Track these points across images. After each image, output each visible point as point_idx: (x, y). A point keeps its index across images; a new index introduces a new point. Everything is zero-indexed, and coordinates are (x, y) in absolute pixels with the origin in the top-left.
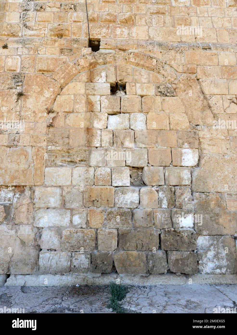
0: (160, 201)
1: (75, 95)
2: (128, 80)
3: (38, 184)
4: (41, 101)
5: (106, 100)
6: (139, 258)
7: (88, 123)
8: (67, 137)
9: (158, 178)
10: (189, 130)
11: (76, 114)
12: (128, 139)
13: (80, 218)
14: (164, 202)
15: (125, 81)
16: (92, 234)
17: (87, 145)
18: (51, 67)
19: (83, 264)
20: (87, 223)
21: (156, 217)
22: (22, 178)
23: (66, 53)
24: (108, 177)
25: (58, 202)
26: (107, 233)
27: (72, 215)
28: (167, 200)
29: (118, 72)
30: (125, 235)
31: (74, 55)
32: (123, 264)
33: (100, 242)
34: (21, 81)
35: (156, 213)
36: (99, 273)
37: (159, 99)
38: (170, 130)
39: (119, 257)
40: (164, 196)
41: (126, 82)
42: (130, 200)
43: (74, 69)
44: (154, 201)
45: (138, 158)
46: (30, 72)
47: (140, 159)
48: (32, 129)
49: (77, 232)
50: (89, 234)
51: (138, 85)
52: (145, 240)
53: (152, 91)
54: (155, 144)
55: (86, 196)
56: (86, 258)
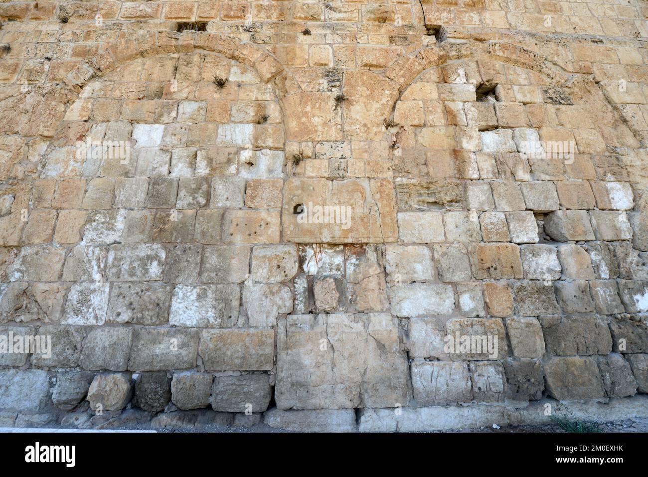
0: (596, 268)
1: (425, 101)
2: (499, 79)
3: (390, 240)
4: (374, 110)
5: (473, 109)
6: (587, 369)
7: (453, 142)
8: (424, 163)
9: (584, 229)
10: (607, 154)
11: (431, 129)
12: (521, 167)
13: (473, 298)
14: (602, 269)
15: (494, 82)
16: (499, 328)
17: (458, 176)
18: (382, 61)
19: (494, 383)
20: (487, 306)
21: (597, 294)
22: (362, 230)
23: (399, 43)
24: (503, 227)
25: (429, 271)
26: (524, 326)
27: (457, 294)
28: (606, 266)
29: (482, 70)
30: (554, 327)
31: (412, 46)
32: (562, 382)
33: (514, 342)
34: (338, 80)
35: (595, 288)
36: (526, 400)
37: (551, 108)
38: (580, 153)
39: (553, 368)
40: (600, 257)
41: (497, 84)
42: (546, 266)
43: (417, 64)
44: (585, 267)
45: (543, 196)
46: (350, 68)
47: (546, 198)
48: (366, 151)
49: (472, 325)
50: (493, 328)
51: (516, 88)
52: (589, 336)
53: (538, 98)
54: (563, 174)
55: (475, 260)
56: (498, 372)
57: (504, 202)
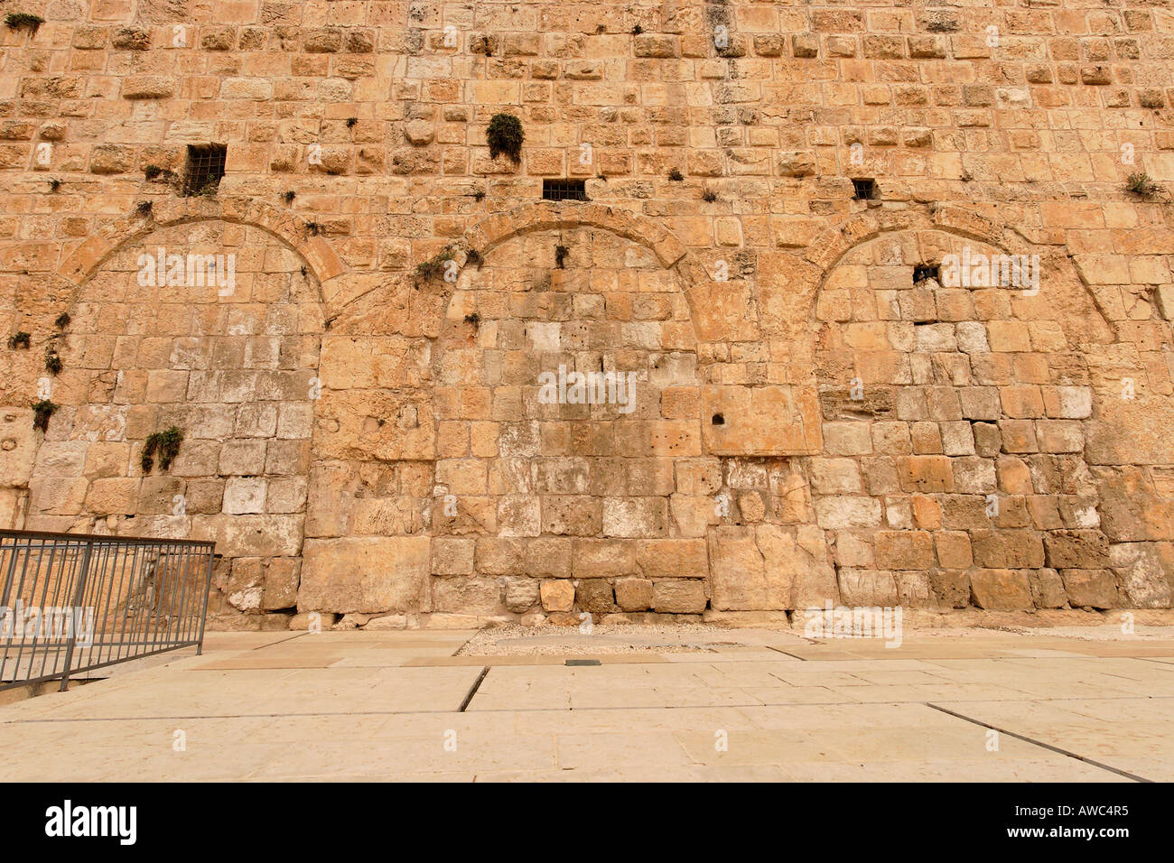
1: (852, 290)
2: (942, 259)
3: (816, 452)
4: (793, 303)
5: (909, 299)
6: (1016, 581)
7: (884, 341)
8: (851, 366)
9: (1026, 440)
10: (1068, 352)
11: (860, 325)
12: (960, 369)
13: (900, 512)
14: (1042, 483)
15: (935, 262)
16: (926, 540)
17: (889, 381)
18: (800, 240)
19: (919, 590)
20: (914, 519)
21: (1033, 509)
23: (821, 211)
24: (936, 439)
25: (857, 483)
26: (951, 538)
27: (884, 505)
28: (1046, 480)
29: (923, 245)
30: (983, 540)
31: (836, 216)
32: (988, 591)
33: (941, 553)
34: (750, 266)
35: (1031, 502)
36: (949, 607)
37: (1005, 294)
38: (1033, 352)
39: (980, 578)
40: (1041, 472)
41: (939, 265)
42: (981, 481)
43: (843, 241)
44: (1024, 481)
45: (983, 404)
46: (767, 250)
47: (986, 406)
48: (786, 354)
49: (898, 537)
50: (920, 540)
52: (1019, 550)
54: (1009, 378)
55: (904, 473)
56: (924, 581)
57: (939, 410)
